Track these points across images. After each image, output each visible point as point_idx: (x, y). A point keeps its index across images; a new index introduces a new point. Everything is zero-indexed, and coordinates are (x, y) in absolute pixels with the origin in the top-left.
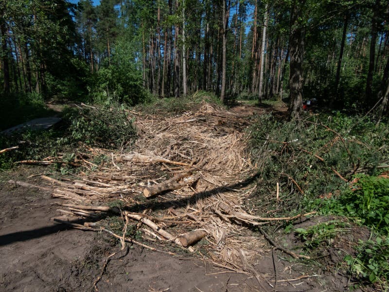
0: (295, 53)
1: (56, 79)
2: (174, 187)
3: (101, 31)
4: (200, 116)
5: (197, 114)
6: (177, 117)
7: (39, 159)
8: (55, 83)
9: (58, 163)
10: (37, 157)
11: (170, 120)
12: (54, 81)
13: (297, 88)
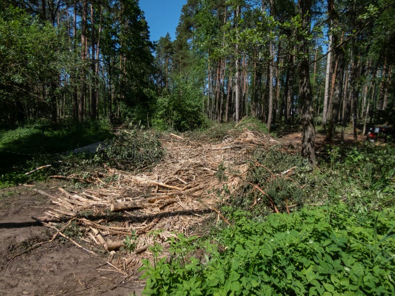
0: (304, 84)
1: (127, 107)
2: (143, 206)
3: (176, 62)
4: (238, 143)
5: (236, 141)
6: (218, 144)
7: (66, 175)
8: (127, 111)
9: (74, 179)
10: (64, 174)
11: (206, 147)
12: (126, 109)
13: (307, 119)
